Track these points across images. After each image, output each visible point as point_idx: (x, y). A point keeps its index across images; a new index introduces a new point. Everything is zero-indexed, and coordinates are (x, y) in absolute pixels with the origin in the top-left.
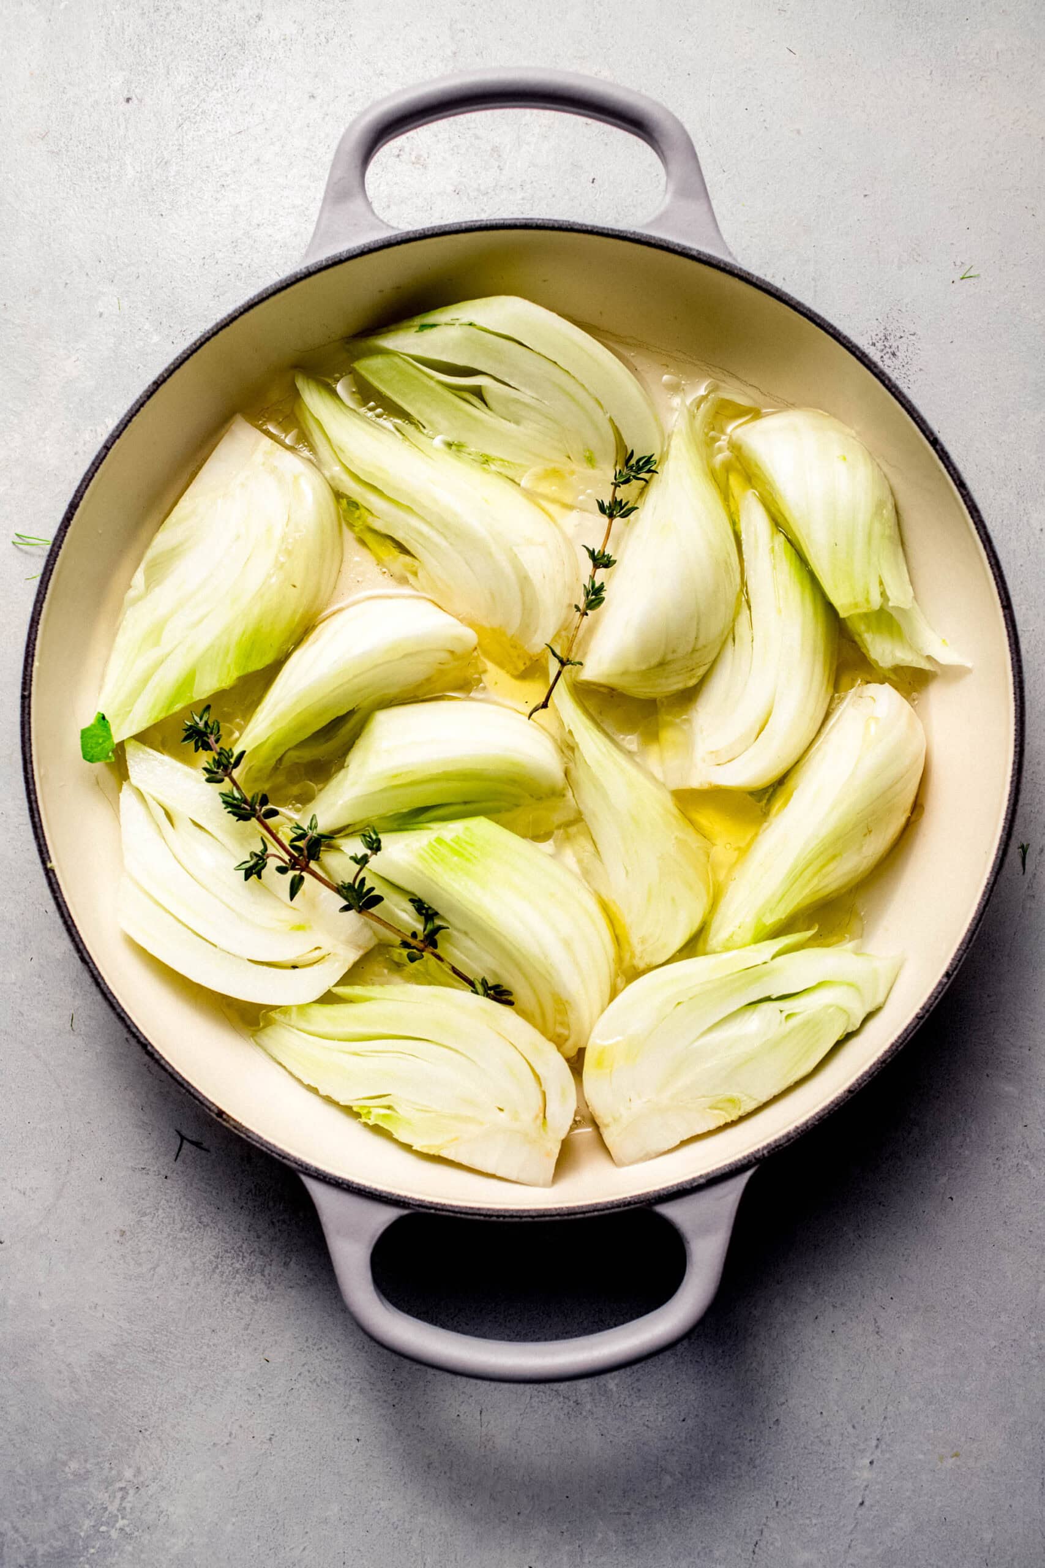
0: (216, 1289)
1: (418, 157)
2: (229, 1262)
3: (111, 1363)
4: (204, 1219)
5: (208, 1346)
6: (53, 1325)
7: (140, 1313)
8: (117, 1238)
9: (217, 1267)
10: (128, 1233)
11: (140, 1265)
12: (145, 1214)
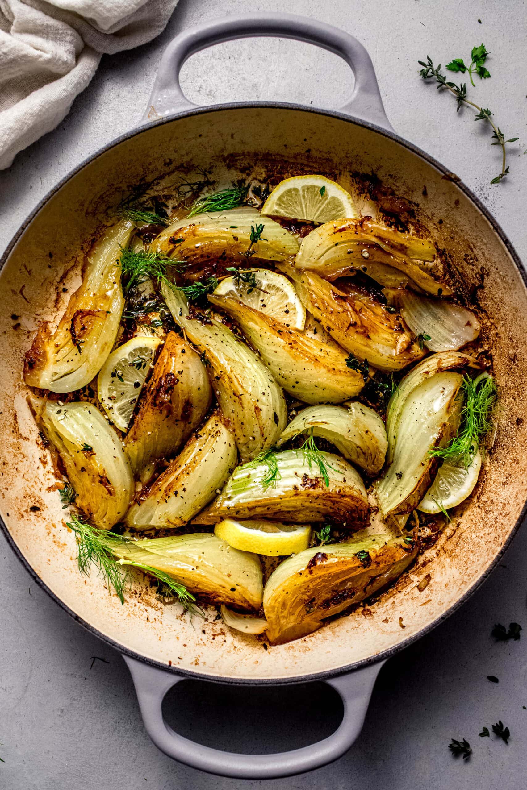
0: (116, 740)
1: (210, 91)
2: (123, 725)
3: (57, 784)
4: (108, 702)
5: (113, 772)
6: (25, 763)
7: (74, 755)
8: (59, 713)
9: (116, 728)
10: (65, 711)
11: (73, 728)
12: (74, 700)
